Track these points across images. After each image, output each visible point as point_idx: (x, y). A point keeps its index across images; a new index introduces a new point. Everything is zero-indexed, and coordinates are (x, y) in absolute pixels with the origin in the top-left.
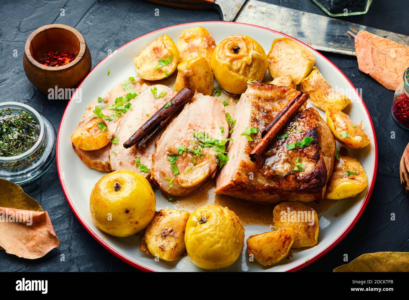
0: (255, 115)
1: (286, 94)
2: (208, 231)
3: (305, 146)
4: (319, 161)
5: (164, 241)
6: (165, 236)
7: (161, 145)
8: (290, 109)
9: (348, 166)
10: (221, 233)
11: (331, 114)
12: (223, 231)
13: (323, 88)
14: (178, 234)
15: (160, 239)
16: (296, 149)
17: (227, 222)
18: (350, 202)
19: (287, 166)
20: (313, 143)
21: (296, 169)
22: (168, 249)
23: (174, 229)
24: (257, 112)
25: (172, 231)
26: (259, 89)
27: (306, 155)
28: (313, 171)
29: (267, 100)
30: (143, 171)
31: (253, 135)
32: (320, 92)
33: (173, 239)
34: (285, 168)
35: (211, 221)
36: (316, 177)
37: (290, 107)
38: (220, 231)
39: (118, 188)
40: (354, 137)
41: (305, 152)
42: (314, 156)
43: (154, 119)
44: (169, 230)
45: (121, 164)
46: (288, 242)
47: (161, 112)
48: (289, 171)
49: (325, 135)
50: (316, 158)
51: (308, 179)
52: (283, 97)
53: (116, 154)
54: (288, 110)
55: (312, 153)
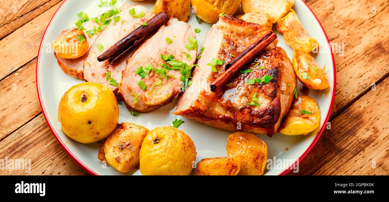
0: (224, 47)
1: (258, 31)
2: (158, 152)
3: (264, 83)
4: (275, 99)
5: (121, 153)
6: (122, 149)
7: (131, 63)
8: (257, 46)
9: (305, 105)
10: (170, 156)
11: (297, 55)
12: (172, 154)
13: (296, 30)
14: (135, 148)
15: (117, 150)
16: (255, 85)
17: (177, 145)
19: (244, 100)
20: (272, 81)
21: (252, 103)
22: (122, 161)
23: (131, 143)
24: (227, 45)
25: (129, 144)
26: (230, 23)
27: (263, 92)
28: (267, 108)
29: (239, 35)
30: (111, 85)
31: (218, 67)
32: (292, 33)
33: (129, 152)
34: (242, 102)
35: (163, 143)
36: (269, 114)
37: (257, 44)
38: (168, 153)
39: (84, 99)
40: (314, 79)
41: (263, 88)
42: (270, 94)
43: (128, 38)
44: (126, 144)
45: (93, 75)
47: (137, 32)
48: (245, 104)
49: (286, 75)
50: (273, 96)
51: (261, 115)
52: (255, 33)
53: (90, 66)
54: (255, 46)
55: (270, 91)
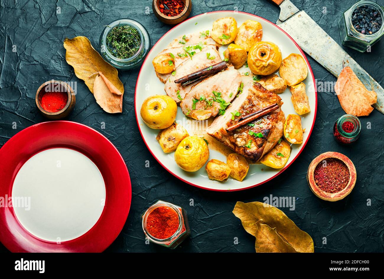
0: (245, 104)
1: (271, 98)
3: (258, 137)
4: (261, 148)
5: (168, 143)
6: (170, 140)
7: (193, 91)
8: (263, 112)
9: (282, 150)
10: (191, 160)
11: (289, 119)
12: (192, 160)
13: (299, 97)
14: (176, 142)
15: (166, 140)
16: (253, 136)
17: (197, 155)
18: (270, 169)
19: (244, 142)
20: (262, 138)
21: (247, 146)
22: (167, 147)
23: (176, 139)
24: (248, 103)
25: (174, 139)
26: (257, 89)
27: (256, 141)
28: (254, 152)
29: (258, 97)
30: (178, 98)
31: (236, 117)
32: (296, 98)
33: (173, 143)
34: (241, 144)
35: (189, 152)
36: (254, 156)
37: (264, 111)
39: (156, 108)
40: (292, 139)
41: (256, 140)
42: (259, 145)
44: (173, 138)
45: (170, 88)
46: (225, 176)
47: (203, 72)
48: (242, 145)
49: (274, 133)
50: (259, 146)
51: (249, 155)
52: (268, 99)
53: (170, 82)
54: (262, 111)
55: (259, 143)
